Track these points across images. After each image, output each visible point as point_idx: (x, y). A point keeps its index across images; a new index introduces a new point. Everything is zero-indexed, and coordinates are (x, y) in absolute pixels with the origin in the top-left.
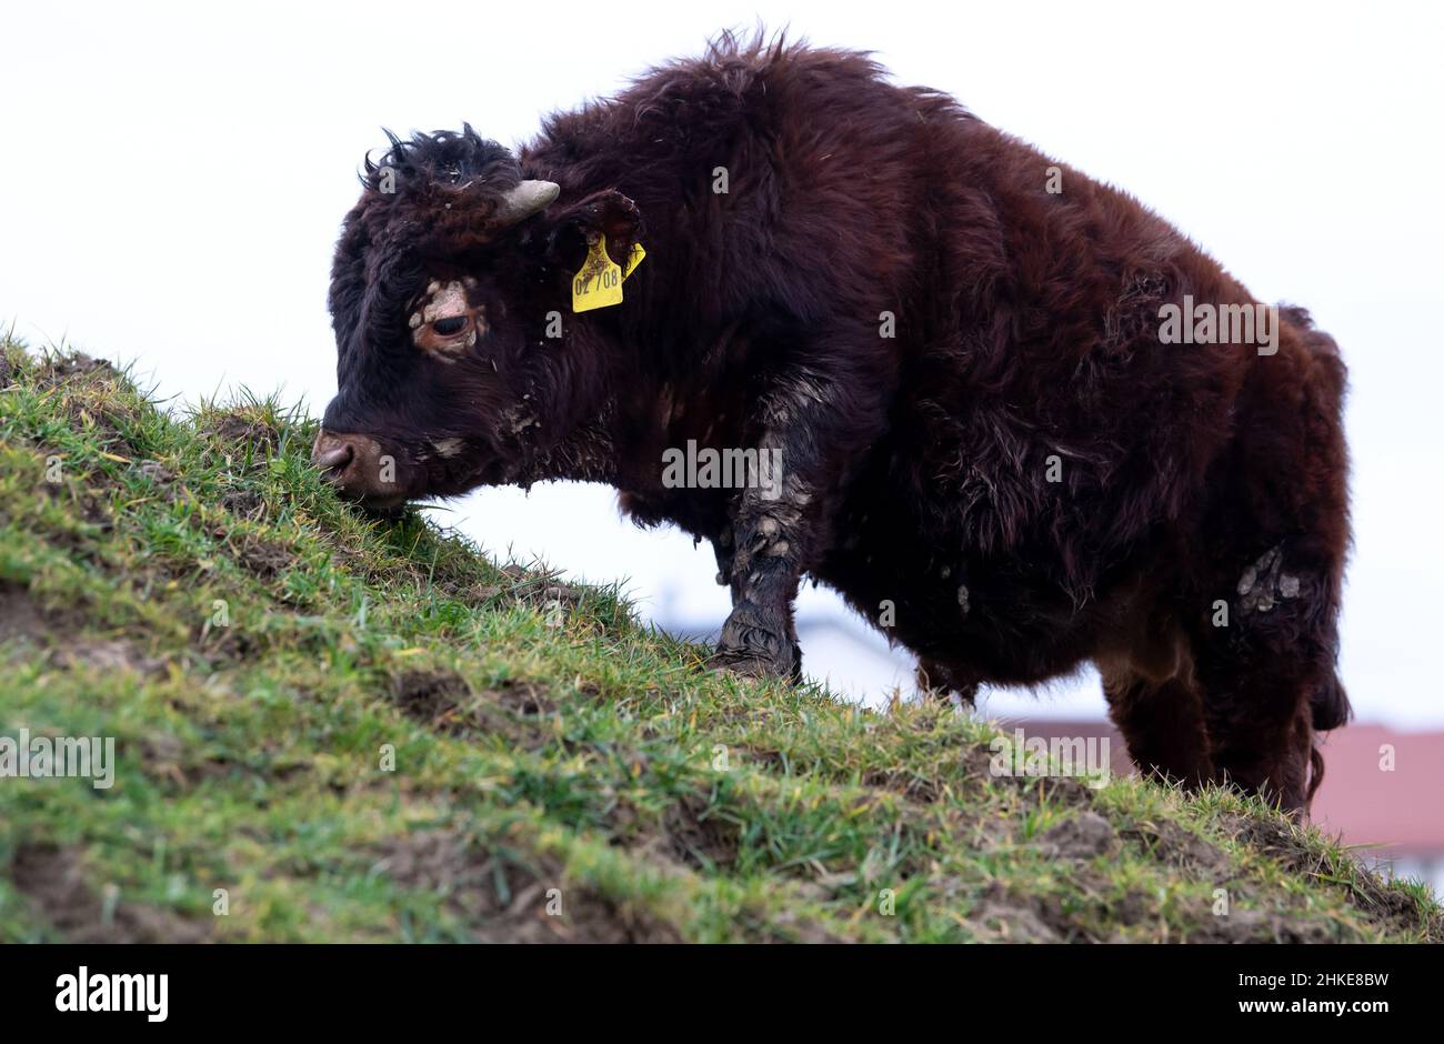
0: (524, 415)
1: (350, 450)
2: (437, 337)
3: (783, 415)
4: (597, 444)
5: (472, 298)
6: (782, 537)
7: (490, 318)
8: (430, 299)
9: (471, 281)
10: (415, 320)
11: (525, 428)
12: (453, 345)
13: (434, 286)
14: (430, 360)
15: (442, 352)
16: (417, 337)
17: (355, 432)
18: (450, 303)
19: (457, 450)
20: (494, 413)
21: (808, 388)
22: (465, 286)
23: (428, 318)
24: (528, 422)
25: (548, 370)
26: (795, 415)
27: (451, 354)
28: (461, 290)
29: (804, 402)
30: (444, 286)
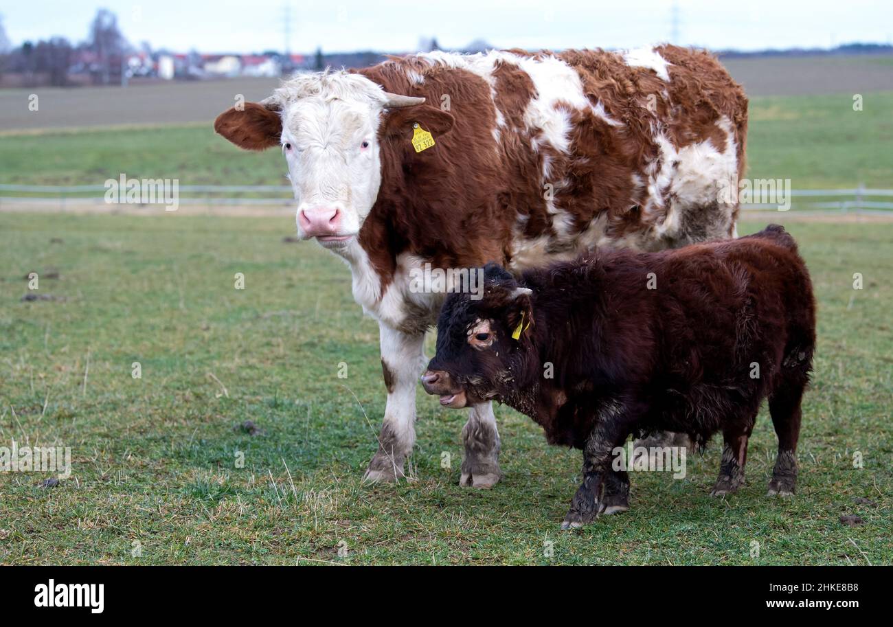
0: (509, 376)
1: (438, 376)
2: (476, 340)
3: (604, 418)
4: (529, 399)
5: (492, 328)
6: (599, 464)
7: (498, 335)
8: (476, 325)
9: (492, 321)
10: (469, 332)
11: (508, 381)
12: (483, 344)
13: (479, 320)
14: (473, 349)
15: (478, 346)
16: (469, 339)
17: (440, 370)
18: (483, 327)
19: (479, 383)
20: (494, 371)
21: (614, 408)
22: (490, 322)
23: (475, 332)
24: (509, 379)
25: (519, 359)
26: (609, 419)
27: (481, 348)
28: (488, 323)
29: (613, 413)
30: (482, 321)
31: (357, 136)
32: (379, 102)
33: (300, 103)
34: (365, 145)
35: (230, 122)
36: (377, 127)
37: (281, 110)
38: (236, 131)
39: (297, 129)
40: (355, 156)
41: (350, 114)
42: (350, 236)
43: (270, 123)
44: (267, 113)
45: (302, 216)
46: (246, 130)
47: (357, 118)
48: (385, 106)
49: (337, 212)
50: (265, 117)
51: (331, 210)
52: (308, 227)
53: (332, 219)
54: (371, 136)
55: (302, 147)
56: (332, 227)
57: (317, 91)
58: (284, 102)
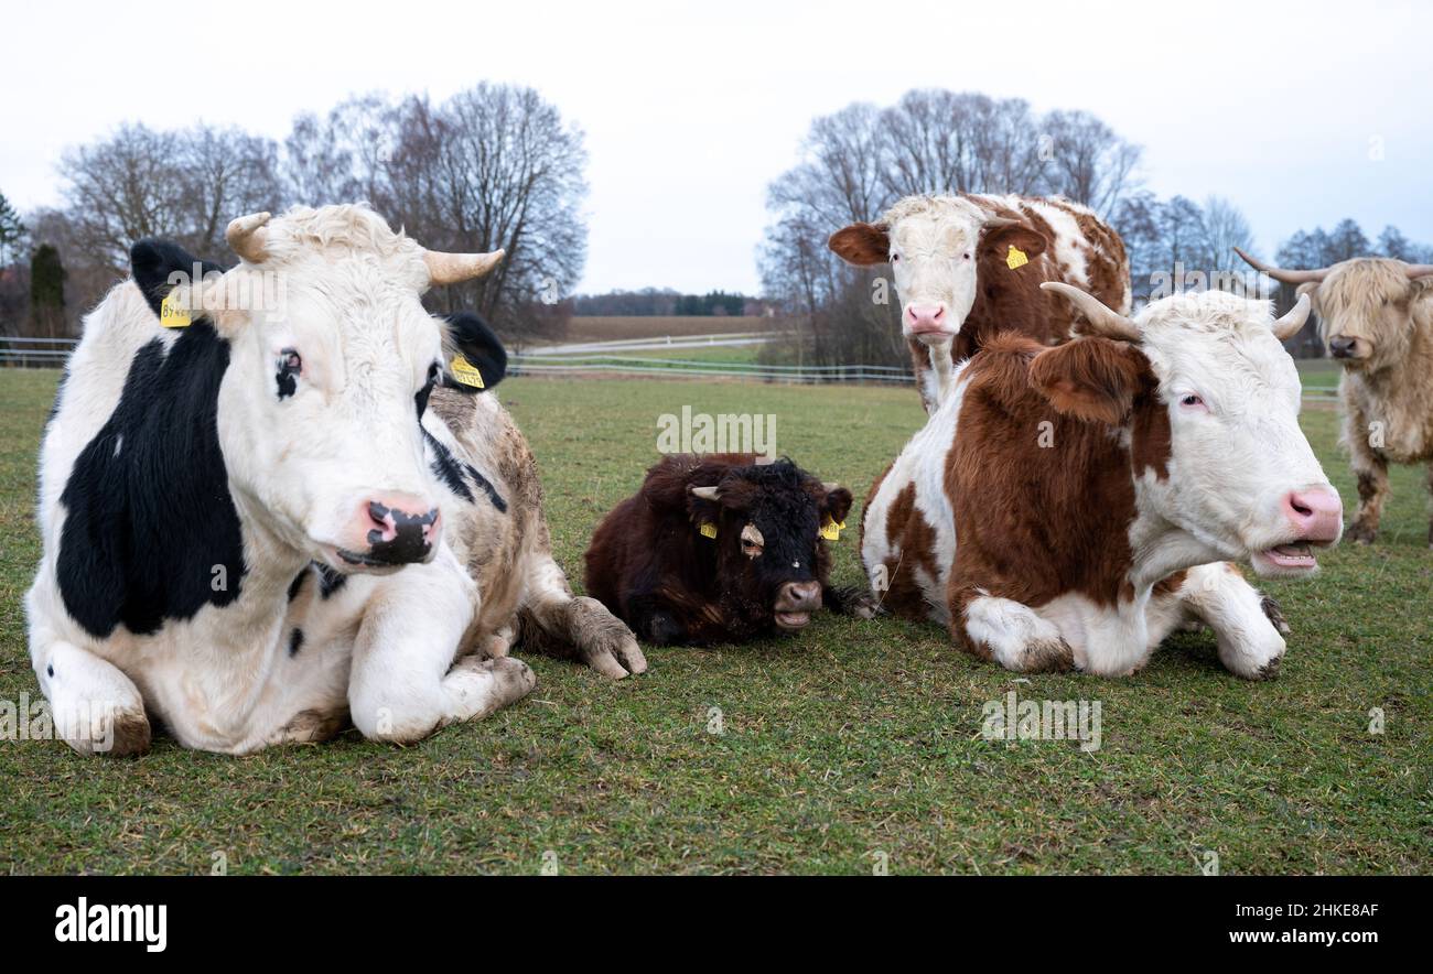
31: (960, 247)
32: (980, 221)
33: (908, 219)
34: (967, 256)
35: (843, 241)
36: (976, 244)
37: (888, 230)
38: (847, 249)
39: (905, 240)
40: (958, 265)
41: (954, 227)
42: (950, 333)
43: (877, 241)
44: (876, 232)
45: (908, 313)
46: (856, 247)
47: (961, 231)
48: (984, 226)
49: (942, 310)
50: (874, 235)
51: (935, 308)
52: (914, 323)
53: (937, 316)
54: (972, 250)
55: (909, 255)
56: (937, 323)
57: (924, 210)
58: (892, 221)
